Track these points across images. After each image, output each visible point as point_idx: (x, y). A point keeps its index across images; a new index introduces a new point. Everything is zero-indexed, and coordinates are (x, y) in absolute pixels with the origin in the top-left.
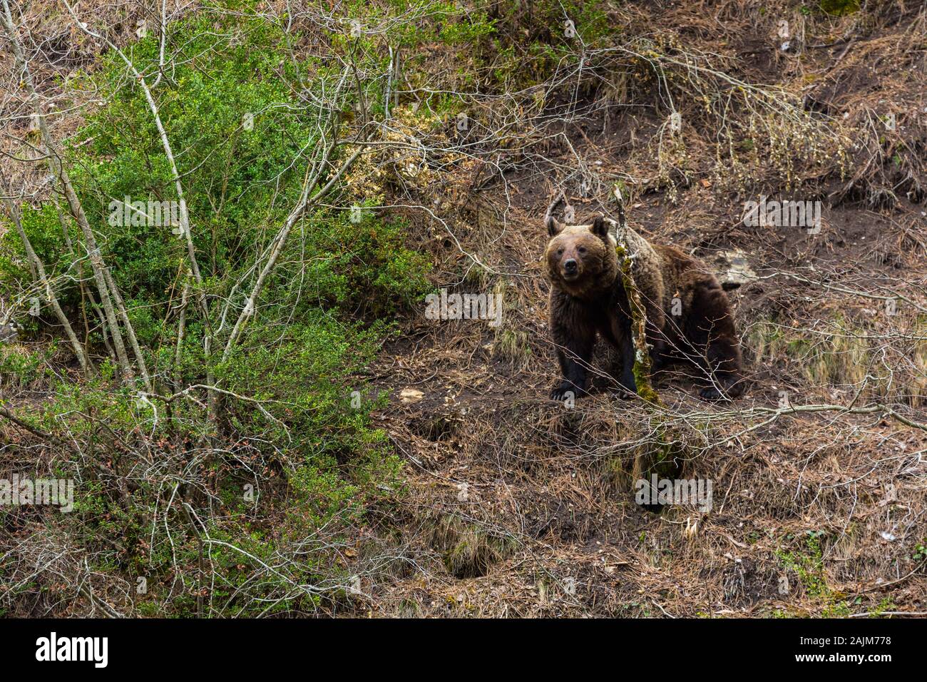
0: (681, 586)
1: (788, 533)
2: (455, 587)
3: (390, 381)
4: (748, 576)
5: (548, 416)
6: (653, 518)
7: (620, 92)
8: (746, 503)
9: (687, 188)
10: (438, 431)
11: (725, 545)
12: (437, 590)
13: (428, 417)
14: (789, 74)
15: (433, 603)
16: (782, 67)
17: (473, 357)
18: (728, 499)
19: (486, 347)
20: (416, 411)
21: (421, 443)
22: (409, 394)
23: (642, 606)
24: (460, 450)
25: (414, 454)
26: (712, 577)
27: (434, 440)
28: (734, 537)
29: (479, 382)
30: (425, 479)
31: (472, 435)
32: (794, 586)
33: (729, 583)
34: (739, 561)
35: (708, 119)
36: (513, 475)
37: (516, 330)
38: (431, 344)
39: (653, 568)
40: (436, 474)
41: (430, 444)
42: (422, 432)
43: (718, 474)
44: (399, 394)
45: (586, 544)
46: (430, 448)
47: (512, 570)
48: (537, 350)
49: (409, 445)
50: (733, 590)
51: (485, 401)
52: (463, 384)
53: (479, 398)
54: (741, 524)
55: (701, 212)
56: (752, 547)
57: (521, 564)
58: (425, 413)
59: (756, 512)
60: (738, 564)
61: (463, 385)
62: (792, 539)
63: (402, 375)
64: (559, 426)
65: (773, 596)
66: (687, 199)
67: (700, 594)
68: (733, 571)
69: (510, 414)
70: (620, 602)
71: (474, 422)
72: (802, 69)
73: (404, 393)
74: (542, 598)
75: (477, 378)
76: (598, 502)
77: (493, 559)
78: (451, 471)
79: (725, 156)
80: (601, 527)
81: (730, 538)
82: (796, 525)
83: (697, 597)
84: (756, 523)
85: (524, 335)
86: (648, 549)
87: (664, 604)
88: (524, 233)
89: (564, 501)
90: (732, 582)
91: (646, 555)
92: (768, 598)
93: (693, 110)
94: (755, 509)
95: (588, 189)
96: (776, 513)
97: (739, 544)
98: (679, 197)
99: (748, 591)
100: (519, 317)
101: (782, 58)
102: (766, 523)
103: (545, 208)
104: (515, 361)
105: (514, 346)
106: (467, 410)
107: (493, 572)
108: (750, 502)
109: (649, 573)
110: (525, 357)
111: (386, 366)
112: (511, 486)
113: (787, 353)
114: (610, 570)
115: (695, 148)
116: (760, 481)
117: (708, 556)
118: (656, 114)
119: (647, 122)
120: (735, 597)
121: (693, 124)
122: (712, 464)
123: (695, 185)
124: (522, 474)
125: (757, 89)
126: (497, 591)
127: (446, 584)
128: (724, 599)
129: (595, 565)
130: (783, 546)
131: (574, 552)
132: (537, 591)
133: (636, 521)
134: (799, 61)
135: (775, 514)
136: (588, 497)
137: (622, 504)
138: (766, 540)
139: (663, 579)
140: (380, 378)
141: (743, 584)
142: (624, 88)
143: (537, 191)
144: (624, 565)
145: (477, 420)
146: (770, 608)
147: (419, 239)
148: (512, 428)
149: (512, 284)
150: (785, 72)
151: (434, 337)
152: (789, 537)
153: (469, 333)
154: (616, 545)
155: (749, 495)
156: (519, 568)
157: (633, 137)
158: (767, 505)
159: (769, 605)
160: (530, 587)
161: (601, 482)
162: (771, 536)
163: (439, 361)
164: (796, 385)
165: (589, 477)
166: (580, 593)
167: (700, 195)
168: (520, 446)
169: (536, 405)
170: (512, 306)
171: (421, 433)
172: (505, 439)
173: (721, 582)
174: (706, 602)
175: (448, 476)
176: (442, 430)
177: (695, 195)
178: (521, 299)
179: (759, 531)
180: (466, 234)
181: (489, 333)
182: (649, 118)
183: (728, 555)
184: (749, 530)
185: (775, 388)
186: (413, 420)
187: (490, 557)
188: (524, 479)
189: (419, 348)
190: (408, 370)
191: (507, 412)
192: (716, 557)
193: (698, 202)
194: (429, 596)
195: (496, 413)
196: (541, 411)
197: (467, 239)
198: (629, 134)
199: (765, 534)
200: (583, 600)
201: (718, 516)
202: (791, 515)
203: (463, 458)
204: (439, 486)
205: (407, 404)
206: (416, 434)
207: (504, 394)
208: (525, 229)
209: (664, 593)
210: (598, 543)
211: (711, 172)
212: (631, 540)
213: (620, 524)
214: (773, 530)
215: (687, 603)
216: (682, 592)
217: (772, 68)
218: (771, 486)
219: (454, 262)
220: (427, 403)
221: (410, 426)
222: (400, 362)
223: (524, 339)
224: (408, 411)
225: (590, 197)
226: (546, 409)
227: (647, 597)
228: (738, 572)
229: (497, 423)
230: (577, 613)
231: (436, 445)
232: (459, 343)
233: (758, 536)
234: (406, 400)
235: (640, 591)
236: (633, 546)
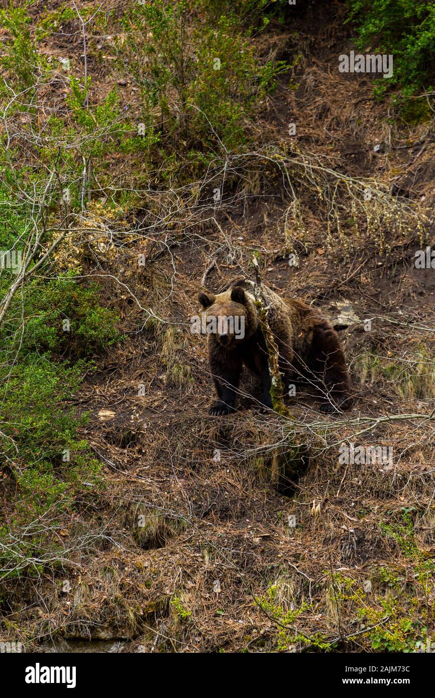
0: (310, 551)
1: (388, 510)
2: (142, 556)
3: (90, 405)
4: (359, 542)
5: (208, 428)
6: (287, 501)
7: (255, 185)
8: (356, 488)
9: (307, 255)
10: (126, 441)
11: (341, 519)
12: (129, 559)
13: (119, 431)
14: (380, 169)
15: (126, 569)
16: (375, 164)
17: (151, 385)
18: (343, 485)
19: (161, 377)
20: (110, 426)
21: (114, 450)
22: (104, 414)
23: (281, 567)
24: (144, 454)
25: (109, 458)
26: (332, 544)
27: (124, 447)
28: (348, 514)
29: (156, 404)
30: (118, 477)
31: (152, 442)
32: (393, 549)
33: (345, 548)
34: (352, 531)
35: (321, 204)
36: (183, 472)
37: (182, 364)
38: (120, 377)
39: (288, 538)
40: (126, 473)
41: (121, 450)
42: (115, 442)
43: (335, 467)
44: (97, 414)
45: (239, 522)
46: (121, 454)
47: (184, 542)
48: (198, 378)
49: (105, 452)
50: (348, 553)
51: (161, 417)
52: (144, 405)
53: (157, 415)
54: (353, 504)
55: (318, 273)
56: (362, 521)
57: (191, 538)
58: (117, 428)
59: (364, 495)
60: (351, 533)
61: (144, 406)
62: (391, 514)
63: (99, 400)
64: (216, 435)
65: (378, 557)
66: (306, 264)
67: (324, 557)
68: (348, 539)
69: (180, 427)
70: (265, 564)
71: (153, 434)
72: (389, 165)
73: (101, 414)
74: (207, 563)
75: (154, 401)
76: (247, 490)
77: (170, 535)
78: (137, 470)
79: (334, 231)
80: (250, 509)
81: (345, 514)
82: (394, 503)
83: (321, 558)
84: (364, 502)
85: (189, 368)
86: (284, 524)
87: (297, 565)
88: (187, 292)
89: (221, 490)
90: (347, 547)
91: (283, 528)
92: (374, 558)
93: (309, 197)
94: (363, 492)
95: (233, 258)
96: (379, 495)
97: (352, 519)
98: (301, 262)
99: (359, 553)
100: (185, 354)
101: (374, 157)
102: (372, 502)
103: (202, 273)
104: (182, 388)
105: (181, 376)
106: (148, 425)
107: (170, 545)
108: (359, 487)
109: (286, 542)
110: (190, 384)
111: (87, 393)
112: (182, 480)
113: (384, 376)
114: (257, 540)
115: (312, 225)
116: (366, 472)
117: (329, 528)
118: (282, 201)
119: (275, 207)
120: (350, 558)
121: (310, 208)
122: (330, 459)
123: (312, 253)
124: (189, 471)
125: (356, 181)
126: (173, 559)
127: (135, 555)
128: (342, 560)
129: (245, 537)
130: (384, 519)
131: (229, 528)
132: (203, 557)
133: (275, 504)
134: (387, 159)
135: (378, 495)
136: (239, 487)
137: (264, 491)
138: (372, 515)
139: (296, 546)
140: (83, 402)
141: (355, 548)
142: (258, 182)
143: (196, 261)
144: (267, 536)
145: (155, 432)
146: (376, 565)
147: (109, 299)
148: (181, 437)
149: (179, 330)
150: (377, 167)
151: (122, 371)
152: (388, 513)
153: (148, 368)
154: (261, 521)
155: (358, 482)
156: (190, 541)
157: (266, 220)
158: (371, 489)
159: (375, 563)
160: (198, 555)
161: (248, 475)
162: (375, 512)
163: (126, 389)
164: (391, 400)
165: (239, 472)
166: (235, 558)
167: (316, 260)
168: (188, 450)
169: (199, 420)
170: (179, 347)
171: (114, 443)
172: (177, 445)
173: (339, 547)
174: (328, 562)
175: (135, 474)
176: (129, 440)
177: (312, 261)
178: (186, 341)
179: (366, 508)
180: (144, 294)
181: (163, 367)
182: (277, 204)
183: (344, 527)
184: (359, 508)
185: (375, 402)
186: (108, 433)
187: (168, 533)
188: (191, 474)
189: (111, 380)
190: (104, 396)
191: (178, 426)
192: (335, 529)
193: (315, 266)
194: (123, 564)
195: (169, 426)
196: (202, 424)
197: (145, 298)
198: (262, 216)
199: (371, 511)
200: (237, 563)
201: (336, 498)
202: (390, 496)
203: (146, 460)
204: (128, 482)
205: (103, 421)
206: (111, 444)
207: (175, 412)
208: (187, 289)
209: (297, 557)
210: (248, 520)
211: (324, 243)
212: (272, 517)
213: (263, 506)
214: (376, 507)
215: (314, 563)
216: (310, 556)
217: (367, 165)
218: (374, 475)
219: (135, 315)
220: (118, 420)
221: (106, 438)
222: (97, 391)
223: (189, 371)
224: (104, 426)
225: (235, 263)
226: (206, 422)
227: (285, 560)
228: (351, 539)
229: (170, 434)
230: (233, 573)
231: (126, 451)
232: (141, 375)
233: (366, 512)
234: (102, 418)
235: (279, 555)
236: (274, 522)
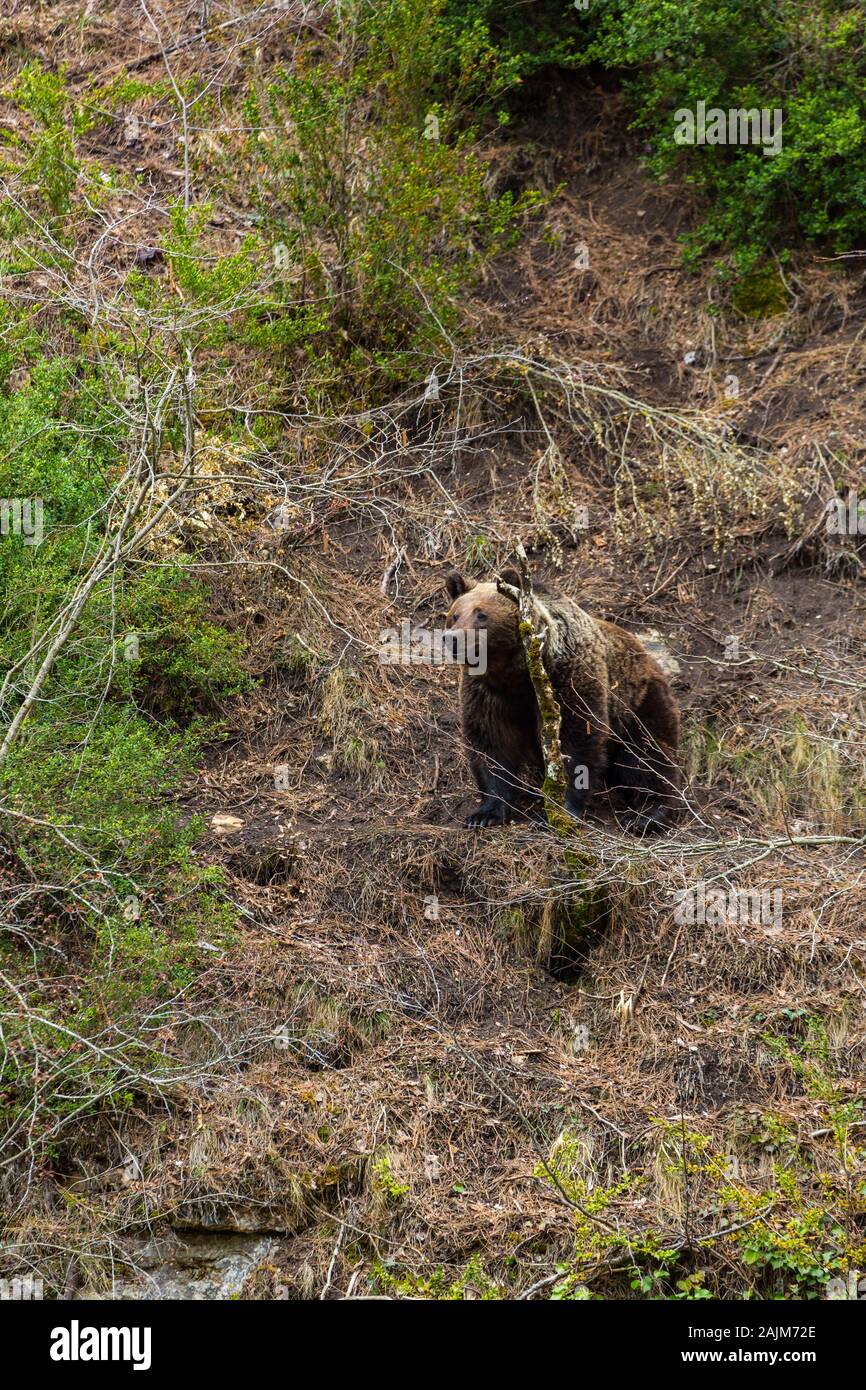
0: (616, 1083)
1: (757, 1012)
2: (308, 1083)
3: (194, 804)
4: (709, 1069)
5: (420, 853)
6: (567, 992)
7: (472, 417)
8: (696, 972)
9: (574, 547)
10: (268, 872)
11: (674, 1027)
12: (286, 1087)
13: (253, 853)
14: (698, 396)
15: (283, 1104)
16: (688, 387)
17: (304, 772)
18: (672, 966)
19: (321, 759)
20: (235, 845)
21: (247, 887)
22: (223, 822)
23: (568, 1110)
24: (303, 897)
25: (241, 902)
26: (658, 1071)
27: (263, 883)
28: (684, 1017)
29: (316, 806)
30: (259, 936)
31: (319, 876)
32: (771, 1083)
33: (682, 1080)
34: (695, 1049)
35: (592, 455)
36: (377, 932)
37: (363, 736)
38: (245, 755)
39: (573, 1060)
40: (273, 929)
41: (259, 889)
42: (248, 873)
43: (657, 932)
44: (209, 821)
45: (482, 1026)
46: (260, 894)
47: (386, 1060)
48: (392, 763)
49: (232, 890)
50: (689, 1088)
51: (328, 831)
52: (296, 808)
53: (319, 827)
54: (692, 1000)
55: (597, 580)
56: (710, 1031)
57: (398, 1052)
58: (250, 847)
59: (711, 984)
60: (694, 1053)
61: (295, 810)
62: (763, 1021)
63: (211, 795)
64: (435, 866)
65: (744, 1097)
66: (575, 562)
67: (644, 1094)
68: (687, 1063)
69: (367, 849)
70: (536, 1104)
71: (319, 860)
72: (715, 390)
73: (216, 820)
74: (430, 1097)
75: (313, 801)
76: (492, 968)
77: (358, 1045)
78: (293, 925)
79: (626, 503)
80: (500, 1003)
81: (679, 1018)
82: (767, 1001)
83: (640, 1097)
84: (711, 998)
85: (375, 743)
86: (565, 1033)
87: (598, 1106)
88: (358, 606)
89: (448, 967)
90: (687, 1078)
91: (562, 1041)
92: (738, 1100)
93: (571, 443)
94: (709, 979)
95: (437, 548)
96: (737, 984)
97: (692, 1027)
98: (565, 559)
99: (709, 1090)
100: (366, 718)
101: (687, 374)
102: (727, 998)
103: (381, 572)
104: (363, 779)
105: (362, 758)
106: (307, 844)
107: (361, 1063)
108: (702, 970)
109: (571, 1066)
110: (377, 773)
111: (188, 783)
112: (376, 946)
113: (731, 771)
114: (519, 1060)
115: (580, 493)
116: (714, 942)
117: (649, 1043)
118: (521, 448)
119: (510, 457)
120: (692, 1098)
121: (573, 462)
122: (647, 918)
123: (584, 543)
124: (388, 930)
125: (665, 414)
126: (367, 1088)
127: (296, 1079)
128: (677, 1101)
129: (498, 1053)
130: (751, 1030)
131: (467, 1036)
132: (423, 1088)
133: (546, 995)
134: (710, 377)
135: (737, 986)
136: (479, 961)
137: (526, 972)
138: (727, 1021)
139: (589, 1074)
140: (181, 799)
141: (702, 1081)
142: (478, 411)
143: (368, 550)
144: (538, 1054)
145: (322, 858)
146: (742, 1112)
147: (220, 612)
148: (371, 868)
149: (353, 675)
150: (693, 392)
151: (248, 745)
152: (758, 1018)
153: (297, 740)
154: (522, 1026)
155: (700, 960)
156: (395, 1058)
157: (494, 479)
158: (725, 974)
159: (740, 1108)
160: (413, 1083)
161: (495, 941)
162: (734, 1016)
163: (259, 778)
164: (747, 815)
165: (478, 936)
166: (481, 1092)
167: (592, 556)
168: (385, 892)
169: (403, 837)
170: (355, 704)
171: (245, 874)
172: (363, 883)
173: (672, 1078)
174: (653, 1104)
175: (290, 932)
176: (275, 870)
177: (585, 557)
178: (366, 694)
179: (717, 1009)
180: (283, 607)
181: (324, 740)
182: (512, 453)
183: (679, 1041)
184: (703, 1008)
185: (718, 817)
186: (234, 856)
187: (355, 1042)
188: (391, 936)
189: (230, 760)
190: (219, 789)
191: (364, 847)
192: (661, 1044)
193: (591, 566)
194: (277, 1095)
195: (348, 848)
196: (410, 845)
197: (285, 613)
198: (488, 474)
199: (726, 1013)
200: (485, 1101)
201: (659, 988)
202: (759, 988)
203: (307, 908)
204: (282, 945)
205: (222, 835)
206: (238, 876)
207: (353, 822)
208: (358, 600)
209: (595, 1092)
210: (498, 1024)
211: (604, 526)
212: (541, 1020)
213: (524, 1000)
214: (736, 1007)
215: (629, 1105)
216: (618, 1091)
217: (673, 388)
218: (730, 949)
219: (269, 644)
220: (249, 833)
221: (230, 865)
222: (206, 779)
223: (376, 748)
224: (224, 844)
225: (440, 558)
226: (416, 843)
227: (574, 1097)
228: (694, 1064)
229: (351, 862)
230: (479, 1118)
231: (267, 890)
232: (283, 753)
233: (716, 1015)
234: (219, 830)
235: (563, 1089)
236: (544, 1029)
